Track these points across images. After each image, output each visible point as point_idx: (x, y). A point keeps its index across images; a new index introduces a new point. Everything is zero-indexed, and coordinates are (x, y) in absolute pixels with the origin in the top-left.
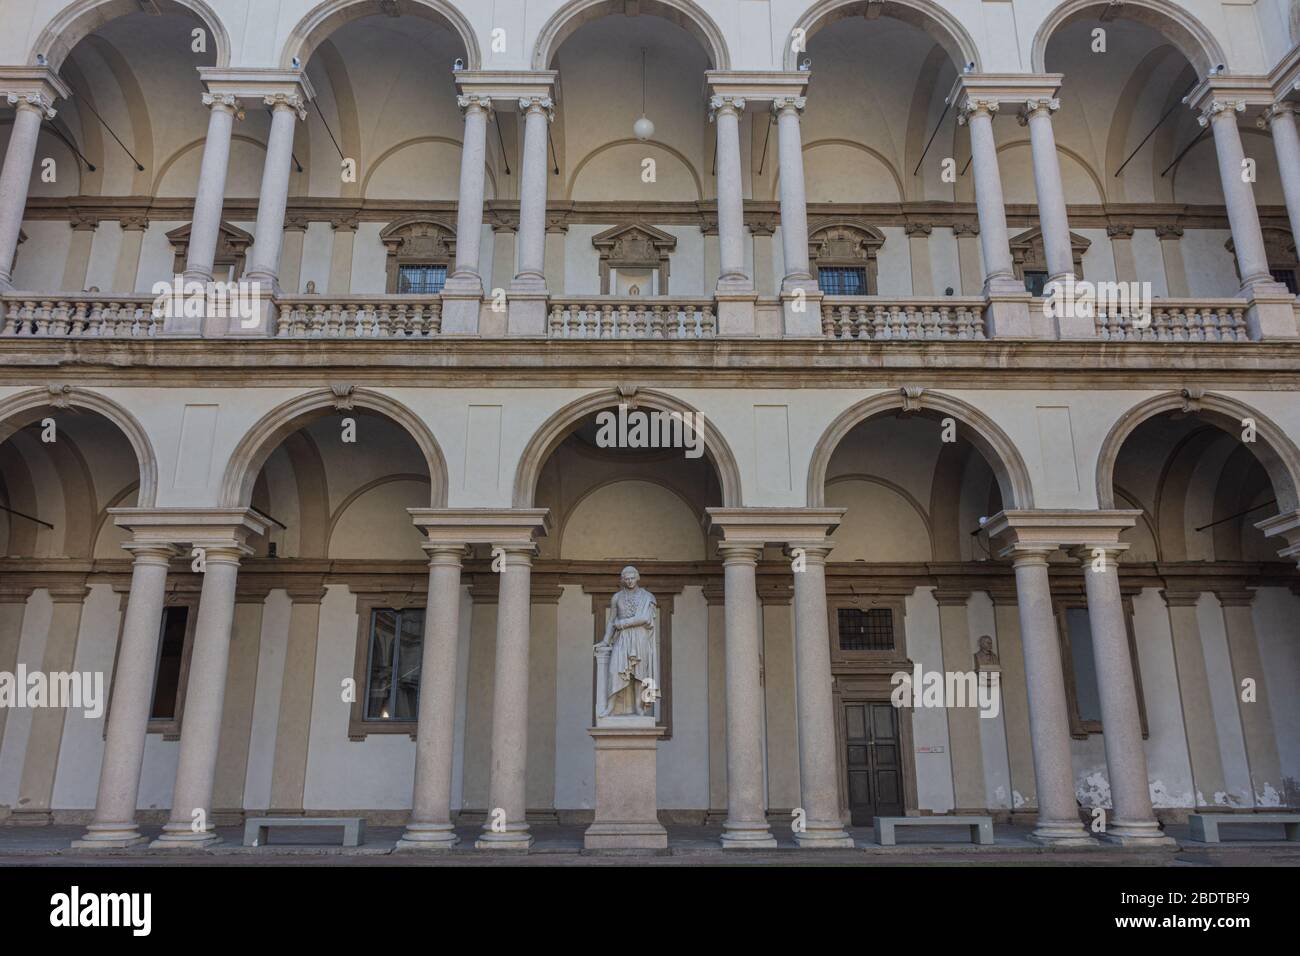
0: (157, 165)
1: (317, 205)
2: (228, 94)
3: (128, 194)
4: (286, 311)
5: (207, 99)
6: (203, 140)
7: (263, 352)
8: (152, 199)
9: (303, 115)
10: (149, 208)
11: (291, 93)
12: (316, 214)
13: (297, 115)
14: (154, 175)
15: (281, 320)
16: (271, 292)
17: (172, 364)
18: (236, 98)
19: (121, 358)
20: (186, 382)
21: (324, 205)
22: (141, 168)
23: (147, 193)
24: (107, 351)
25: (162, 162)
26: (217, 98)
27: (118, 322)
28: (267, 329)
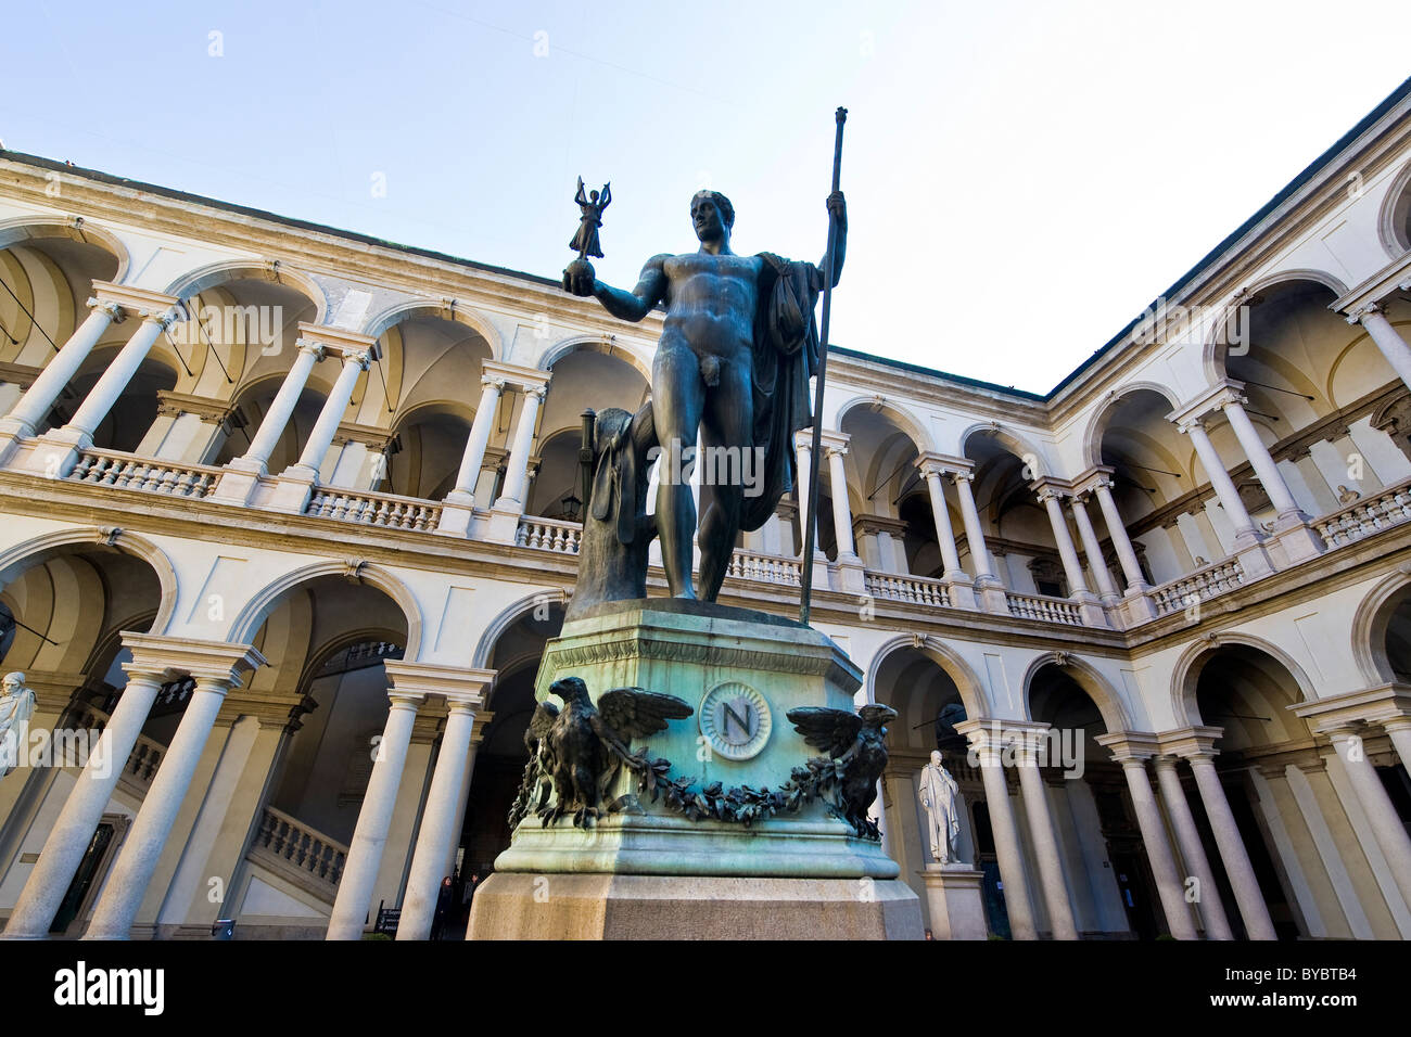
0: (1186, 469)
1: (1305, 434)
2: (1191, 419)
3: (1182, 494)
4: (1322, 529)
5: (1181, 430)
6: (1195, 452)
7: (1323, 566)
8: (1196, 490)
9: (1245, 400)
10: (1198, 495)
11: (1227, 395)
12: (1309, 439)
13: (1241, 403)
14: (1188, 474)
15: (1323, 537)
16: (1302, 522)
17: (1266, 597)
18: (1197, 419)
19: (1233, 606)
20: (1284, 605)
21: (1310, 431)
22: (1178, 476)
23: (1191, 488)
24: (1221, 605)
25: (1188, 466)
26: (1187, 425)
27: (1217, 583)
28: (1317, 547)
